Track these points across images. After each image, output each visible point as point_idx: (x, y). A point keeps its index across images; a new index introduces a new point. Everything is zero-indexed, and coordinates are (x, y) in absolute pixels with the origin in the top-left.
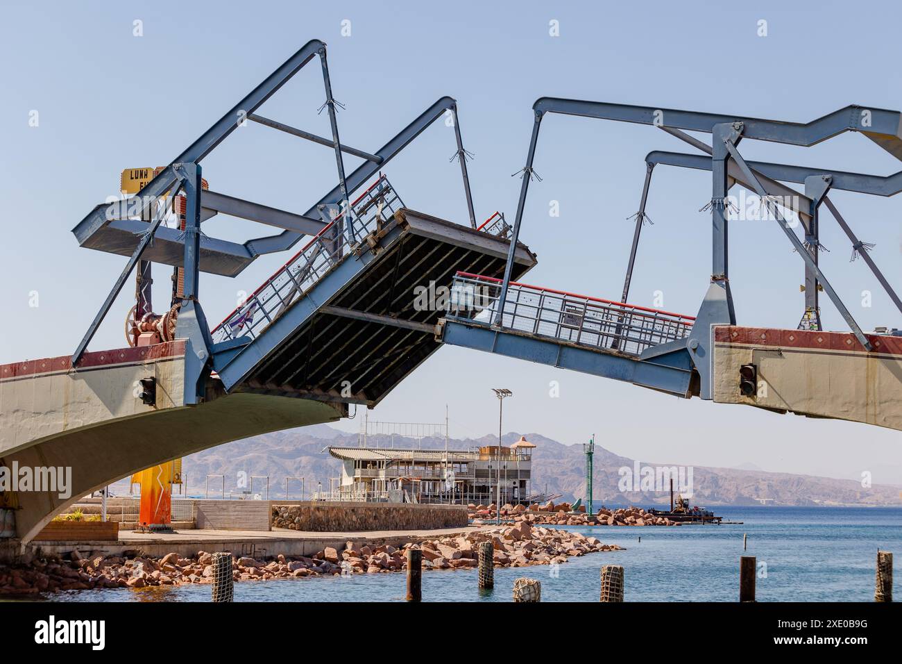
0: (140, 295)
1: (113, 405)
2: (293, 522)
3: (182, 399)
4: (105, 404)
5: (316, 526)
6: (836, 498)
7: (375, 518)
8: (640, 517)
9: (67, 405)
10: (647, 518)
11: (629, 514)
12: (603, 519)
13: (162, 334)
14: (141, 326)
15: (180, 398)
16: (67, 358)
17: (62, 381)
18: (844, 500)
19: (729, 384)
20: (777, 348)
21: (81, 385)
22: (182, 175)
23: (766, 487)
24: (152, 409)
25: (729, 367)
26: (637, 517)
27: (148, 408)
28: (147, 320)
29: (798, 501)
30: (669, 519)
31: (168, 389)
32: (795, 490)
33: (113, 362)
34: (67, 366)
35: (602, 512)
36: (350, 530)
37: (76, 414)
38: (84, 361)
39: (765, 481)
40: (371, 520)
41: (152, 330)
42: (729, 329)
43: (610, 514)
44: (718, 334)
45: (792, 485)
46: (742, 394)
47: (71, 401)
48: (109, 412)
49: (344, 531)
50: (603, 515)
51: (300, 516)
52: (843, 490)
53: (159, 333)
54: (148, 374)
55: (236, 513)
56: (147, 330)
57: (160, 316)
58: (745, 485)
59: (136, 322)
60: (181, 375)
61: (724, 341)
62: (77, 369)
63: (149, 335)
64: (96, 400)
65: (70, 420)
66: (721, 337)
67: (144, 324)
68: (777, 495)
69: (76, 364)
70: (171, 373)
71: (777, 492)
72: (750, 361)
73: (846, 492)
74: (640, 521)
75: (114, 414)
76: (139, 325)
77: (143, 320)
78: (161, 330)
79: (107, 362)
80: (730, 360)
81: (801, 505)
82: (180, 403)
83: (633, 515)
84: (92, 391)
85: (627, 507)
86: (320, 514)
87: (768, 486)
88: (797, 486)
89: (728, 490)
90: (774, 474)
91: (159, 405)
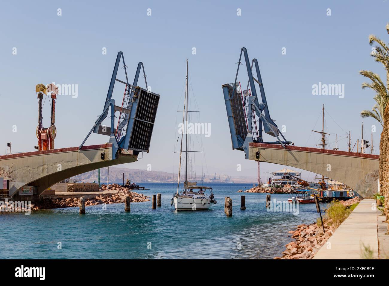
0: (40, 122)
1: (91, 159)
2: (71, 189)
3: (112, 158)
4: (89, 159)
5: (77, 190)
6: (157, 179)
7: (89, 188)
8: (117, 187)
9: (78, 159)
10: (120, 188)
11: (113, 186)
12: (104, 188)
13: (48, 134)
14: (41, 132)
15: (111, 158)
16: (78, 148)
17: (76, 153)
18: (161, 180)
19: (253, 156)
20: (264, 148)
21: (82, 154)
22: (110, 102)
23: (128, 175)
24: (103, 161)
25: (253, 152)
26: (116, 187)
27: (102, 160)
28: (43, 130)
29: (142, 180)
30: (128, 188)
31: (108, 155)
32: (140, 176)
33: (91, 149)
34: (77, 150)
35: (103, 186)
36: (84, 192)
37: (80, 162)
38: (83, 148)
39: (128, 172)
40: (88, 188)
41: (45, 133)
42: (253, 143)
43: (106, 186)
44: (250, 145)
45: (139, 174)
46: (256, 158)
47: (78, 158)
48: (90, 161)
49: (82, 192)
50: (104, 187)
51: (73, 187)
52: (160, 176)
53: (47, 134)
54: (102, 152)
55: (56, 187)
56: (43, 133)
57: (47, 129)
58: (120, 174)
59: (39, 130)
60: (111, 152)
61: (251, 146)
62: (80, 150)
63: (45, 134)
64: (86, 158)
65: (79, 163)
66: (251, 145)
67: (42, 131)
68: (133, 178)
69: (81, 149)
70: (108, 152)
71: (133, 177)
72: (258, 151)
73: (161, 177)
74: (117, 189)
75: (92, 162)
76: (41, 131)
77: (41, 130)
78: (48, 133)
79: (89, 149)
80: (253, 150)
81: (143, 182)
82: (111, 159)
83: (115, 186)
84: (85, 156)
85: (112, 184)
86: (78, 187)
87: (129, 174)
88: (141, 174)
89: (113, 176)
90: (131, 169)
91: (105, 160)
